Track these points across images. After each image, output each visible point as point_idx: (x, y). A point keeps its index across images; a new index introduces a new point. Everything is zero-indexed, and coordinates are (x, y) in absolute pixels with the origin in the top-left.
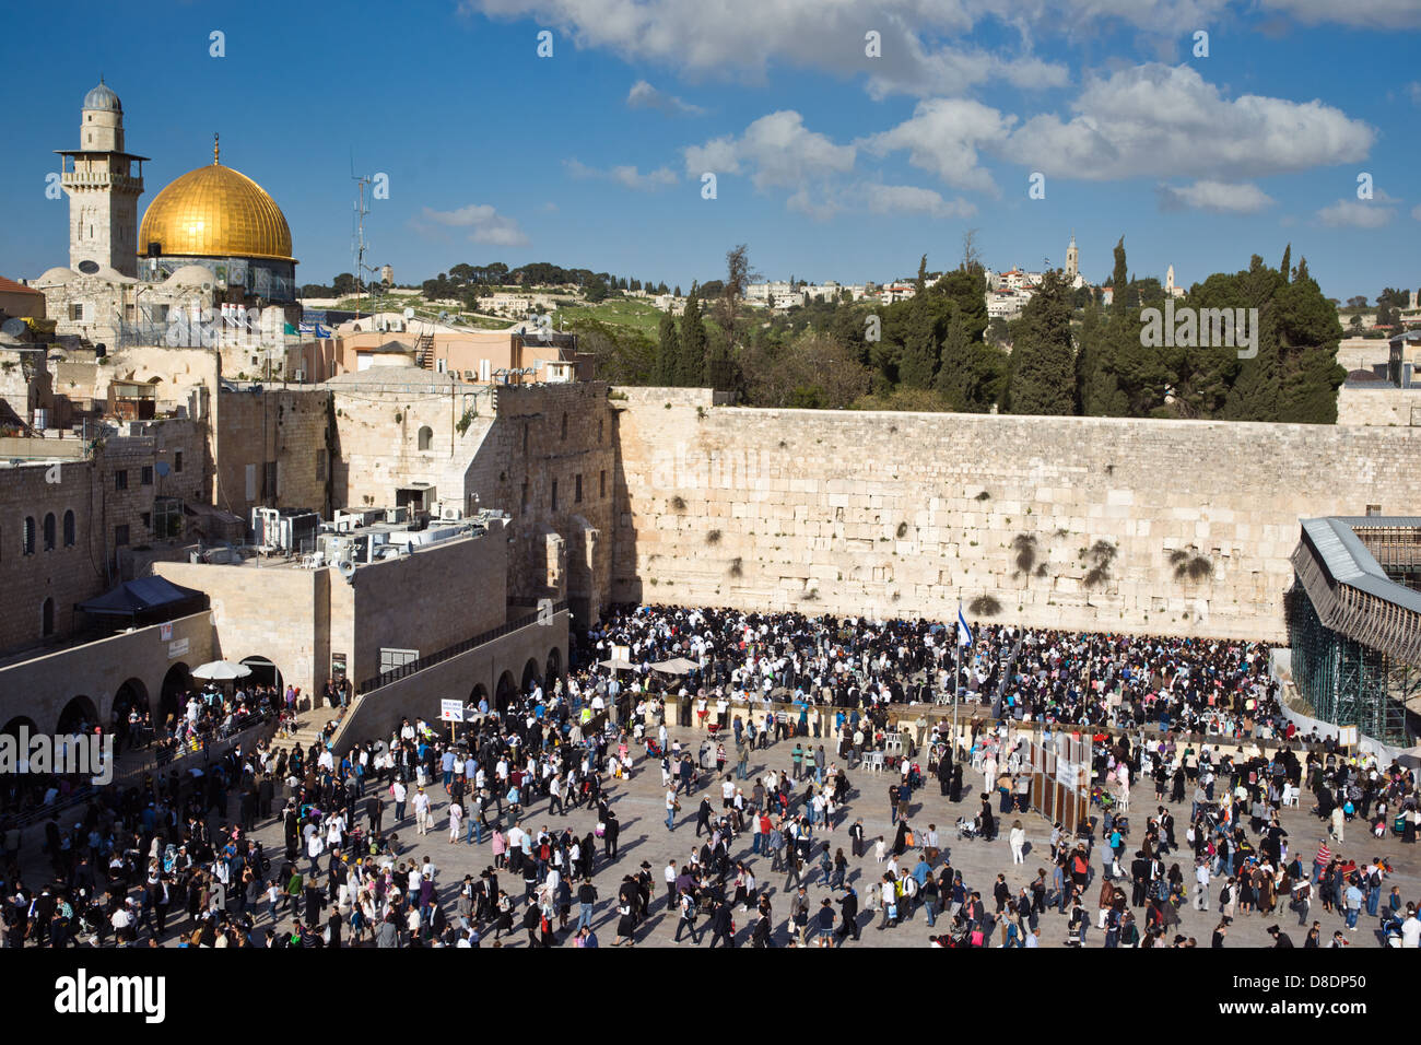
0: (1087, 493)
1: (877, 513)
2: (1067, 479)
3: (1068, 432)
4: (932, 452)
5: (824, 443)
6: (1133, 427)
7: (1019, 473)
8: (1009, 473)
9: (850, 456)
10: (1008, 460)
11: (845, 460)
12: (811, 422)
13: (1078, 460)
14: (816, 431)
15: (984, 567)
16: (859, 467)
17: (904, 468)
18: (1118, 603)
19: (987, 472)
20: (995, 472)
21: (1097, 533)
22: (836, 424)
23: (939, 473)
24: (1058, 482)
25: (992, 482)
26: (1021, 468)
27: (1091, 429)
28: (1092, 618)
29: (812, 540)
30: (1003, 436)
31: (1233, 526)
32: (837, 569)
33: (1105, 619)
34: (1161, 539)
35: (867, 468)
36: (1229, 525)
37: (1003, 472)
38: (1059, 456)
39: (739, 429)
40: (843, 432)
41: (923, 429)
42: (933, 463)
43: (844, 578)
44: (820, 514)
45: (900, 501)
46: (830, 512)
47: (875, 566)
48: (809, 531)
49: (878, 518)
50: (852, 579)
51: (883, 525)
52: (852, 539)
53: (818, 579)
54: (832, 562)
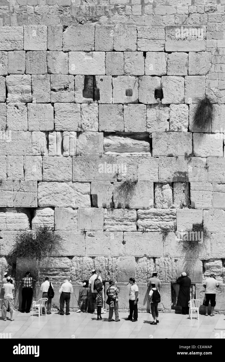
29: (39, 138)
32: (87, 188)
35: (136, 0)
43: (100, 204)
44: (54, 90)
45: (197, 60)
46: (71, 86)
47: (157, 180)
48: (34, 123)
49: (159, 94)
50: (116, 206)
51: (168, 105)
52: (113, 134)
53: (53, 208)
54: (78, 177)
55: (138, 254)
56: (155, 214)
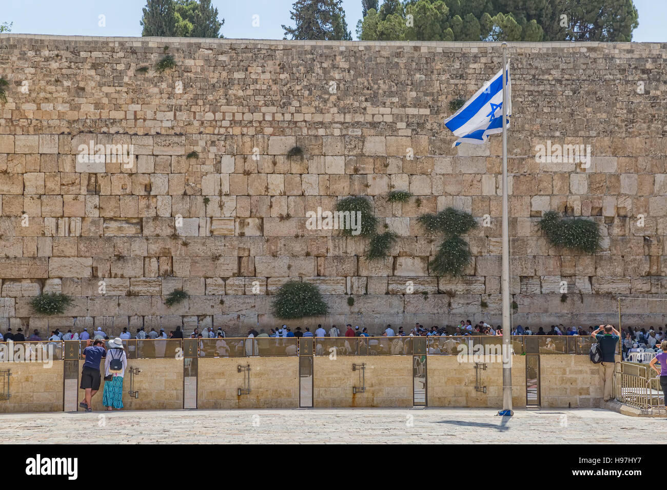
0: (430, 142)
1: (145, 180)
2: (403, 125)
3: (402, 62)
4: (221, 92)
5: (66, 83)
6: (484, 53)
7: (340, 118)
8: (327, 118)
9: (105, 101)
10: (325, 101)
11: (98, 105)
13: (417, 99)
14: (54, 65)
15: (298, 247)
16: (119, 115)
17: (183, 116)
18: (478, 287)
19: (298, 117)
20: (308, 117)
21: (446, 194)
22: (83, 54)
23: (233, 122)
24: (392, 128)
25: (305, 131)
26: (343, 111)
27: (431, 58)
28: (446, 309)
29: (50, 223)
30: (318, 70)
31: (617, 177)
32: (89, 262)
33: (462, 310)
34: (527, 199)
35: (131, 116)
36: (611, 175)
37: (318, 118)
38: (391, 94)
40: (94, 66)
41: (207, 60)
42: (224, 108)
43: (100, 275)
44: (64, 185)
45: (178, 162)
46: (77, 181)
47: (146, 255)
48: (46, 209)
49: (148, 188)
50: (113, 275)
51: (156, 196)
52: (111, 219)
53: (61, 278)
54: (82, 253)
55: (130, 313)
56: (145, 281)
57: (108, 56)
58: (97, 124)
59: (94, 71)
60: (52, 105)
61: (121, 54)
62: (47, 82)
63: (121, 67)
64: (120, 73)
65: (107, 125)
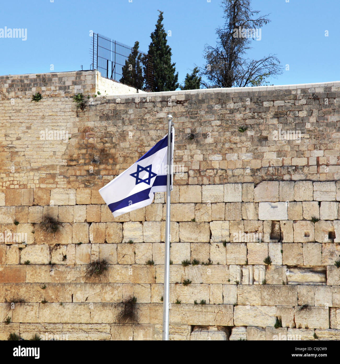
1: (328, 227)
5: (250, 133)
9: (287, 148)
11: (280, 153)
12: (231, 105)
14: (238, 116)
16: (301, 162)
22: (266, 104)
29: (234, 272)
35: (313, 162)
39: (131, 122)
40: (277, 116)
43: (284, 324)
46: (260, 229)
47: (331, 305)
48: (231, 257)
49: (333, 235)
50: (298, 326)
52: (295, 267)
53: (246, 327)
54: (266, 302)
56: (330, 333)
57: (290, 104)
58: (279, 172)
59: (276, 119)
60: (236, 155)
61: (303, 101)
62: (232, 133)
63: (303, 114)
64: (302, 120)
65: (289, 173)
